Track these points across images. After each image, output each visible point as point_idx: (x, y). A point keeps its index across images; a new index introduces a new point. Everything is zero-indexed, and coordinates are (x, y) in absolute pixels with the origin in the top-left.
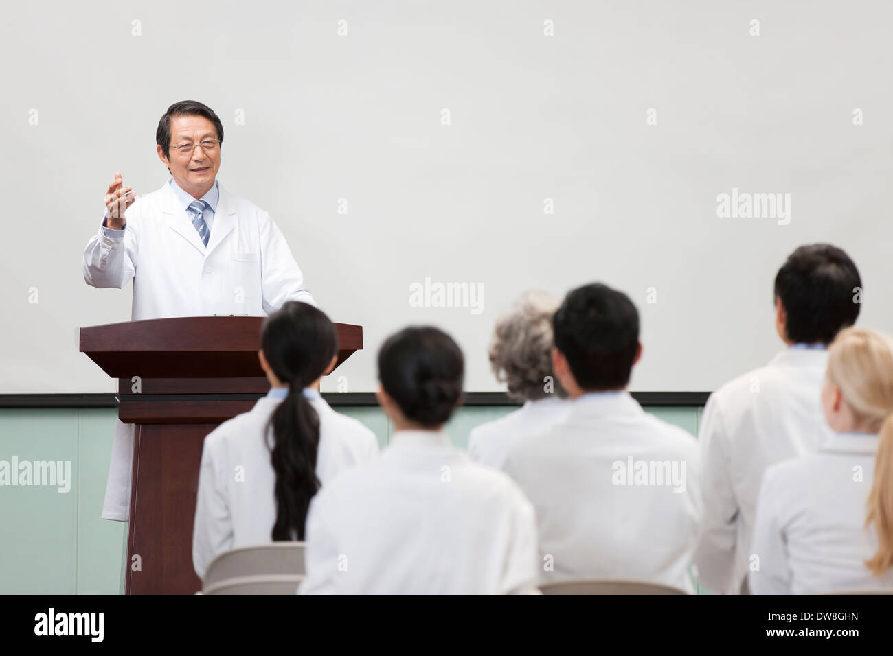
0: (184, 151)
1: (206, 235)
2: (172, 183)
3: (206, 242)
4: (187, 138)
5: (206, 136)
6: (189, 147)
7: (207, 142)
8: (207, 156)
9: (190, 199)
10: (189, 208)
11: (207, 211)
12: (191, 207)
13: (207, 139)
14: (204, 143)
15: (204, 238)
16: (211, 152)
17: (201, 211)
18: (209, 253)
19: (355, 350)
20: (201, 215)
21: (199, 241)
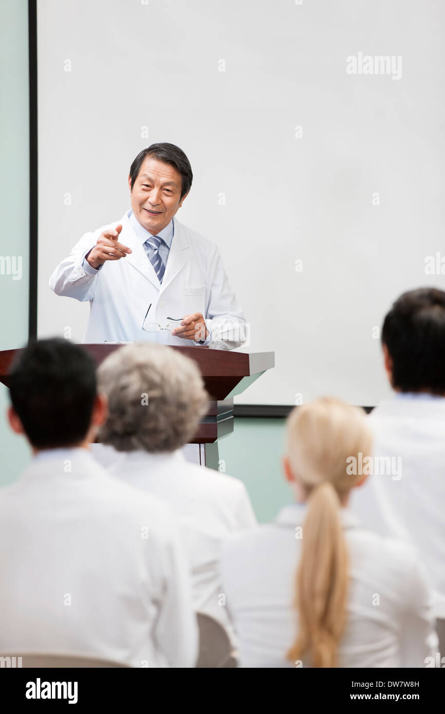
0: (144, 190)
1: (160, 270)
2: (131, 216)
3: (161, 277)
4: (150, 180)
5: (168, 184)
6: (149, 187)
7: (168, 190)
8: (162, 201)
9: (148, 236)
10: (146, 243)
11: (162, 247)
12: (148, 242)
13: (168, 188)
14: (164, 190)
15: (159, 273)
16: (167, 200)
17: (157, 247)
18: (164, 289)
19: (243, 377)
20: (157, 251)
21: (154, 276)
